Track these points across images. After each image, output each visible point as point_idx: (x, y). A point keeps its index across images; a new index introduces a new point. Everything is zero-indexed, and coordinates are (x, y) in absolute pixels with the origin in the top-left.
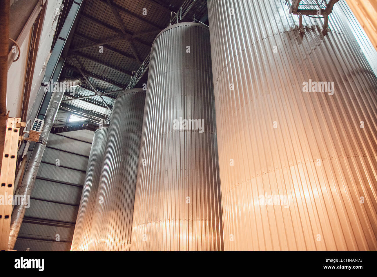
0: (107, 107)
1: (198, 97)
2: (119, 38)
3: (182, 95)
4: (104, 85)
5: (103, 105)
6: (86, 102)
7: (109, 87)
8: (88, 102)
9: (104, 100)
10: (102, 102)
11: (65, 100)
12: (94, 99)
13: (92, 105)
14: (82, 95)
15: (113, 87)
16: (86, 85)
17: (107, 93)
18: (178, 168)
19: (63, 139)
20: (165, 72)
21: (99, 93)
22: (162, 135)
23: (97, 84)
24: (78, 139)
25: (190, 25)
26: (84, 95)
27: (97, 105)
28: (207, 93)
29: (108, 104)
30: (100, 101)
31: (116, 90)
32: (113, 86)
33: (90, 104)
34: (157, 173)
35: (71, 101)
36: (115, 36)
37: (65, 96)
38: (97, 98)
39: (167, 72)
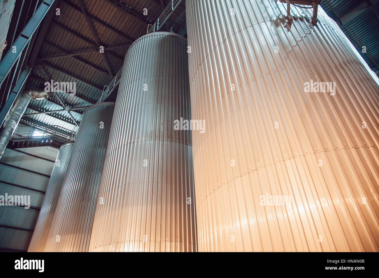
0: (76, 123)
1: (172, 104)
2: (92, 50)
3: (155, 102)
4: (74, 100)
5: (71, 122)
6: (52, 118)
7: (79, 102)
8: (55, 117)
9: (72, 116)
10: (71, 118)
11: (29, 113)
12: (61, 114)
13: (59, 120)
14: (49, 109)
15: (83, 103)
16: (54, 99)
17: (77, 108)
18: (145, 181)
19: (24, 156)
20: (138, 78)
21: (68, 108)
22: (130, 144)
23: (65, 98)
24: (41, 157)
25: (167, 35)
26: (51, 110)
27: (65, 120)
28: (182, 101)
29: (77, 120)
30: (68, 117)
31: (86, 106)
32: (83, 100)
33: (57, 119)
34: (122, 186)
35: (36, 115)
36: (88, 48)
37: (30, 110)
38: (65, 113)
39: (139, 79)
